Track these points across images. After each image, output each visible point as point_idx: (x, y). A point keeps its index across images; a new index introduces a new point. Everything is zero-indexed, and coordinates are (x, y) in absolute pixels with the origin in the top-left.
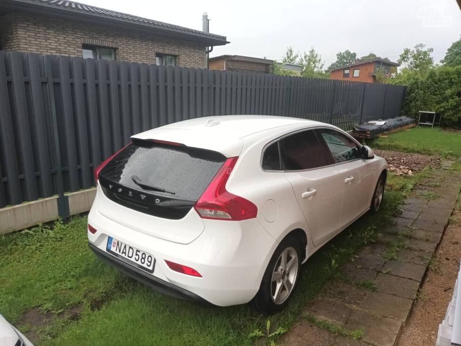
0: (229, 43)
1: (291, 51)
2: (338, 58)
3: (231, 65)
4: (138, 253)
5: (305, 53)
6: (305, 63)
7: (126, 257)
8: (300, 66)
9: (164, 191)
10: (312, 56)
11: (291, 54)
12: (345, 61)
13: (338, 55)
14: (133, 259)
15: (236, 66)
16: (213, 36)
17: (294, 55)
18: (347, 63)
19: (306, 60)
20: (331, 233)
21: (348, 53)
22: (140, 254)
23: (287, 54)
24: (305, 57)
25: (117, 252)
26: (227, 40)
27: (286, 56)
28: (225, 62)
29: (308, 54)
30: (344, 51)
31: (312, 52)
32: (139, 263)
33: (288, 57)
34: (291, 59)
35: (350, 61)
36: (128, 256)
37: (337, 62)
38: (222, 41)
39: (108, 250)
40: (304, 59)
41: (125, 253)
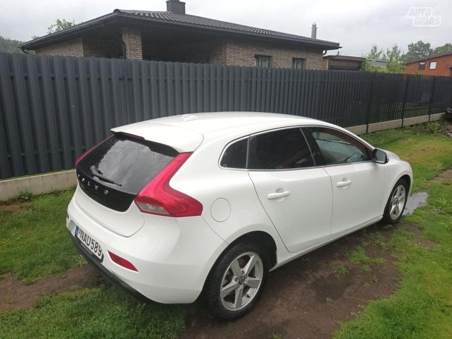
0: (341, 47)
1: (375, 48)
2: (409, 49)
3: (332, 63)
4: (93, 242)
5: (388, 49)
6: (388, 58)
7: (86, 244)
8: (383, 61)
9: (113, 183)
10: (395, 52)
11: (376, 51)
12: (417, 52)
13: (409, 46)
14: (89, 247)
15: (336, 64)
16: (319, 41)
17: (378, 51)
18: (420, 54)
19: (388, 56)
20: (321, 238)
21: (420, 43)
22: (94, 243)
23: (372, 50)
24: (388, 53)
25: (81, 239)
26: (340, 46)
27: (371, 52)
28: (328, 61)
29: (391, 50)
30: (416, 42)
31: (395, 48)
32: (93, 251)
33: (373, 54)
34: (374, 56)
35: (422, 51)
36: (87, 244)
37: (409, 53)
38: (336, 46)
39: (76, 235)
40: (386, 55)
41: (85, 241)
